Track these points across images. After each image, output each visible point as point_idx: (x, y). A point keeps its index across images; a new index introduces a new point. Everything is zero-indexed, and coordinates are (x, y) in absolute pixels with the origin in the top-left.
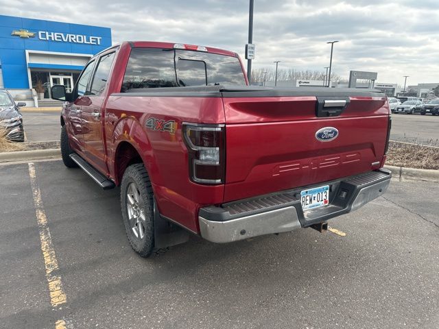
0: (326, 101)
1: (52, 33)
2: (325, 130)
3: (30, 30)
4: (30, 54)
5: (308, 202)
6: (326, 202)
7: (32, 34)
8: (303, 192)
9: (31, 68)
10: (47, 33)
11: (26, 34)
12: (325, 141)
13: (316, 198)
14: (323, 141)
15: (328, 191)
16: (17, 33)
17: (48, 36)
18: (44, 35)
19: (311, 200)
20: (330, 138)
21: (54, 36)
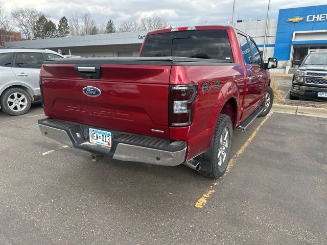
0: (79, 68)
1: (318, 15)
2: (90, 88)
3: (301, 16)
4: (296, 34)
5: (95, 138)
6: (109, 144)
7: (301, 19)
8: (91, 129)
9: (294, 45)
10: (314, 16)
11: (297, 19)
12: (91, 96)
13: (101, 138)
14: (88, 95)
15: (110, 137)
16: (291, 20)
17: (314, 18)
18: (310, 18)
19: (97, 138)
20: (92, 94)
21: (319, 18)
